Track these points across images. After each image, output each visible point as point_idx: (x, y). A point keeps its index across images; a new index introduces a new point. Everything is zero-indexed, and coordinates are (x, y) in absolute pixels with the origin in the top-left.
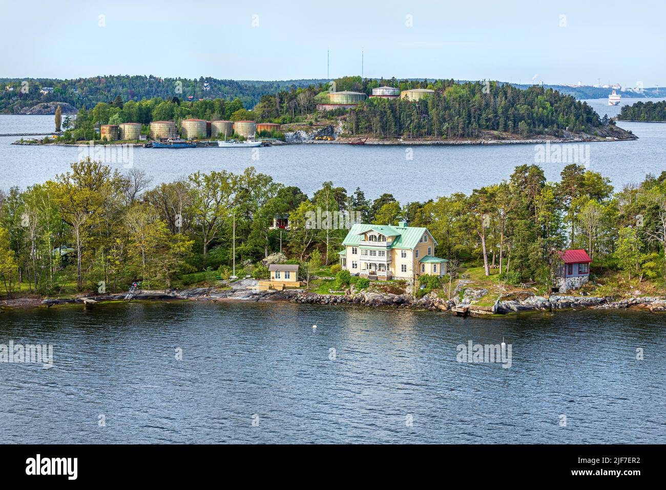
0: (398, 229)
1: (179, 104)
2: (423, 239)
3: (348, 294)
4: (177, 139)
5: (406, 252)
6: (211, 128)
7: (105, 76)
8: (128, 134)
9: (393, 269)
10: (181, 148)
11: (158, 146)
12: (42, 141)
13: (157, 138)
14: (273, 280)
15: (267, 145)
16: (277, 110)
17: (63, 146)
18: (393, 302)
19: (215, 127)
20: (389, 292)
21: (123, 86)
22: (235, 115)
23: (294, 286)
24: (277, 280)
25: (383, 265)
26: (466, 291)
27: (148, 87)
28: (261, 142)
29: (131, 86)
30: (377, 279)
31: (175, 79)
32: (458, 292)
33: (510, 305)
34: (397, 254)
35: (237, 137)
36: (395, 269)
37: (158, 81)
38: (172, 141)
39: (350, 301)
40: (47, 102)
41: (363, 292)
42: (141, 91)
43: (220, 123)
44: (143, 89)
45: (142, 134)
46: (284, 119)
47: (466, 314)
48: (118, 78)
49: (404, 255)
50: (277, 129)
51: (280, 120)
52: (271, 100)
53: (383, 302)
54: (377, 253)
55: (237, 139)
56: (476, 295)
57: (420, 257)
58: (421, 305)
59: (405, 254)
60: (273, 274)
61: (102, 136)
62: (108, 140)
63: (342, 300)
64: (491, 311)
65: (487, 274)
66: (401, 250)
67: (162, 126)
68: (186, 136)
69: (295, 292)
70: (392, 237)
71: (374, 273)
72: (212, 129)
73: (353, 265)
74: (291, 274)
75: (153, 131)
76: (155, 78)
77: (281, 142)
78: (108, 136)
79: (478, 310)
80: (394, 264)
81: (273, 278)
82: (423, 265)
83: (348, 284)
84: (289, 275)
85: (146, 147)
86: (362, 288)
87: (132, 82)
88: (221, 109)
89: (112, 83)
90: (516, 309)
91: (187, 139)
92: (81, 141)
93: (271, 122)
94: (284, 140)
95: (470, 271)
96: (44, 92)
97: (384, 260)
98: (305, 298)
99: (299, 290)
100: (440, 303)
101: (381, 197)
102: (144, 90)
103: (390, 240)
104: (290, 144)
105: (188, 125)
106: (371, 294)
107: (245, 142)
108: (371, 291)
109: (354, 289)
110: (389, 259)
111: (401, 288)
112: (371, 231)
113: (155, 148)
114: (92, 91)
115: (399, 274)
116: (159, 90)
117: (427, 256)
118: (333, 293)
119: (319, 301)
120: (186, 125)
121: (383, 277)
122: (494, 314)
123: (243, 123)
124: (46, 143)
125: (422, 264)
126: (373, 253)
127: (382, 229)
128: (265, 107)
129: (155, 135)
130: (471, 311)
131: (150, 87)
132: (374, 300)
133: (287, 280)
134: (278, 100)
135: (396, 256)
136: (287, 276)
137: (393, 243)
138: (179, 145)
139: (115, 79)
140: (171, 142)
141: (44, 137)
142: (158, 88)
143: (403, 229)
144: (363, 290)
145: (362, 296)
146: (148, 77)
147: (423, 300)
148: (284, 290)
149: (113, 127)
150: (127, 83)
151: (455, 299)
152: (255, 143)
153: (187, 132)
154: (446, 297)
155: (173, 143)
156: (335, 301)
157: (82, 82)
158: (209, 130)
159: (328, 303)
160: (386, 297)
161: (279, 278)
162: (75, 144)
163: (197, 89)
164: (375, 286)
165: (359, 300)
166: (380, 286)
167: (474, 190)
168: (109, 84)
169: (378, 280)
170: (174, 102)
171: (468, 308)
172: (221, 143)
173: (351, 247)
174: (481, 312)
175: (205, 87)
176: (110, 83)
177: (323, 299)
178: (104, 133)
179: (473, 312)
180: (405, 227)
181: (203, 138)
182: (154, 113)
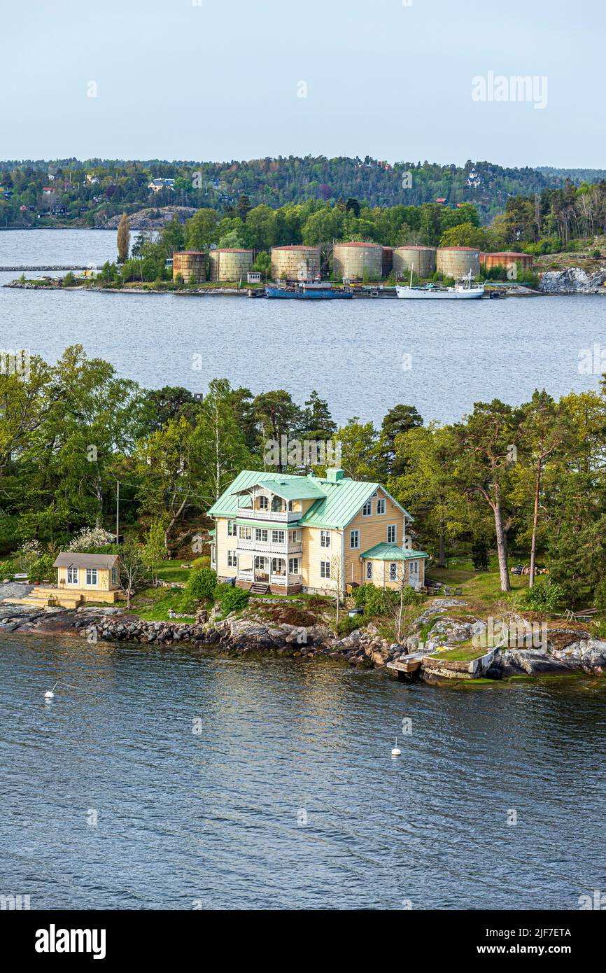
0: (324, 485)
1: (357, 214)
2: (374, 508)
3: (200, 622)
4: (313, 281)
5: (330, 536)
6: (392, 261)
7: (280, 157)
8: (225, 269)
9: (304, 570)
10: (322, 299)
11: (277, 295)
12: (61, 281)
13: (282, 279)
14: (61, 585)
15: (496, 296)
16: (535, 226)
17: (99, 291)
18: (285, 643)
19: (400, 260)
20: (283, 621)
21: (312, 176)
22: (449, 235)
23: (102, 600)
24: (72, 586)
25: (281, 561)
26: (438, 624)
27: (359, 180)
28: (482, 290)
29: (327, 177)
30: (268, 590)
31: (416, 165)
32: (421, 626)
33: (521, 659)
34: (312, 539)
35: (441, 278)
36: (308, 572)
37: (381, 168)
38: (304, 285)
39: (199, 638)
40: (158, 206)
41: (230, 620)
42: (344, 187)
43: (409, 251)
44: (349, 183)
45: (252, 271)
46: (546, 245)
47: (415, 676)
48: (306, 162)
49: (326, 542)
50: (525, 264)
51: (538, 247)
52: (524, 206)
53: (263, 642)
54: (270, 535)
55: (439, 284)
56: (454, 633)
57: (362, 547)
58: (340, 652)
59: (328, 539)
60: (63, 574)
61: (175, 273)
62: (186, 281)
63: (184, 634)
64: (466, 672)
65: (504, 587)
66: (319, 531)
67: (292, 256)
68: (341, 275)
69: (99, 613)
70: (304, 501)
71: (266, 578)
72: (394, 263)
73: (230, 558)
74: (99, 574)
75: (275, 264)
76: (376, 162)
77: (527, 291)
78: (186, 274)
79: (439, 667)
80: (307, 560)
81: (63, 582)
82: (370, 564)
83: (210, 599)
84: (95, 577)
85: (254, 296)
86: (231, 609)
87: (329, 171)
88: (434, 223)
89: (290, 171)
90: (529, 669)
91: (341, 282)
92: (133, 283)
93: (519, 250)
94: (535, 287)
95: (480, 579)
96: (156, 186)
97: (281, 550)
98: (111, 628)
99: (108, 610)
100: (377, 648)
101: (391, 411)
102: (351, 185)
103: (298, 508)
104: (547, 294)
105: (346, 253)
106: (242, 623)
107: (450, 289)
108: (246, 618)
109: (217, 611)
110: (295, 549)
111: (311, 613)
112: (257, 487)
113: (270, 298)
114: (248, 187)
115: (316, 583)
116: (380, 185)
117: (382, 544)
118: (174, 618)
119: (138, 635)
120: (341, 253)
121: (280, 588)
122: (474, 678)
123: (452, 252)
124: (69, 285)
125: (367, 562)
126: (262, 535)
127: (282, 484)
128: (511, 220)
129: (280, 273)
130: (427, 670)
131: (363, 179)
132: (244, 636)
133: (91, 587)
134: (538, 206)
135: (310, 542)
136: (91, 580)
137: (305, 515)
138: (317, 293)
139: (297, 163)
140: (303, 288)
141: (65, 273)
142: (378, 181)
143: (333, 484)
144: (233, 615)
145: (227, 628)
146: (363, 161)
147: (348, 641)
148: (80, 609)
149: (195, 256)
150: (319, 172)
151: (409, 641)
152: (469, 291)
153: (343, 267)
154: (391, 637)
155: (307, 289)
156: (169, 637)
157: (234, 168)
158: (388, 265)
159: (153, 639)
160: (273, 632)
161: (76, 581)
162: (121, 287)
163: (456, 185)
164: (258, 606)
165: (218, 636)
166: (267, 607)
167: (475, 405)
168: (284, 173)
169: (270, 593)
170: (348, 209)
171: (420, 664)
172: (403, 291)
173: (226, 521)
174: (444, 672)
175: (472, 180)
176: (288, 170)
177: (147, 630)
178: (179, 268)
179: (430, 671)
180: (339, 481)
181: (373, 280)
182: (305, 230)
